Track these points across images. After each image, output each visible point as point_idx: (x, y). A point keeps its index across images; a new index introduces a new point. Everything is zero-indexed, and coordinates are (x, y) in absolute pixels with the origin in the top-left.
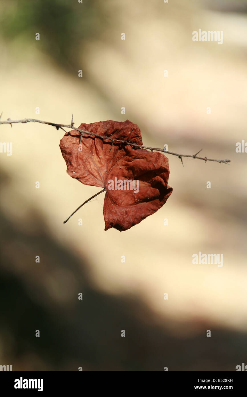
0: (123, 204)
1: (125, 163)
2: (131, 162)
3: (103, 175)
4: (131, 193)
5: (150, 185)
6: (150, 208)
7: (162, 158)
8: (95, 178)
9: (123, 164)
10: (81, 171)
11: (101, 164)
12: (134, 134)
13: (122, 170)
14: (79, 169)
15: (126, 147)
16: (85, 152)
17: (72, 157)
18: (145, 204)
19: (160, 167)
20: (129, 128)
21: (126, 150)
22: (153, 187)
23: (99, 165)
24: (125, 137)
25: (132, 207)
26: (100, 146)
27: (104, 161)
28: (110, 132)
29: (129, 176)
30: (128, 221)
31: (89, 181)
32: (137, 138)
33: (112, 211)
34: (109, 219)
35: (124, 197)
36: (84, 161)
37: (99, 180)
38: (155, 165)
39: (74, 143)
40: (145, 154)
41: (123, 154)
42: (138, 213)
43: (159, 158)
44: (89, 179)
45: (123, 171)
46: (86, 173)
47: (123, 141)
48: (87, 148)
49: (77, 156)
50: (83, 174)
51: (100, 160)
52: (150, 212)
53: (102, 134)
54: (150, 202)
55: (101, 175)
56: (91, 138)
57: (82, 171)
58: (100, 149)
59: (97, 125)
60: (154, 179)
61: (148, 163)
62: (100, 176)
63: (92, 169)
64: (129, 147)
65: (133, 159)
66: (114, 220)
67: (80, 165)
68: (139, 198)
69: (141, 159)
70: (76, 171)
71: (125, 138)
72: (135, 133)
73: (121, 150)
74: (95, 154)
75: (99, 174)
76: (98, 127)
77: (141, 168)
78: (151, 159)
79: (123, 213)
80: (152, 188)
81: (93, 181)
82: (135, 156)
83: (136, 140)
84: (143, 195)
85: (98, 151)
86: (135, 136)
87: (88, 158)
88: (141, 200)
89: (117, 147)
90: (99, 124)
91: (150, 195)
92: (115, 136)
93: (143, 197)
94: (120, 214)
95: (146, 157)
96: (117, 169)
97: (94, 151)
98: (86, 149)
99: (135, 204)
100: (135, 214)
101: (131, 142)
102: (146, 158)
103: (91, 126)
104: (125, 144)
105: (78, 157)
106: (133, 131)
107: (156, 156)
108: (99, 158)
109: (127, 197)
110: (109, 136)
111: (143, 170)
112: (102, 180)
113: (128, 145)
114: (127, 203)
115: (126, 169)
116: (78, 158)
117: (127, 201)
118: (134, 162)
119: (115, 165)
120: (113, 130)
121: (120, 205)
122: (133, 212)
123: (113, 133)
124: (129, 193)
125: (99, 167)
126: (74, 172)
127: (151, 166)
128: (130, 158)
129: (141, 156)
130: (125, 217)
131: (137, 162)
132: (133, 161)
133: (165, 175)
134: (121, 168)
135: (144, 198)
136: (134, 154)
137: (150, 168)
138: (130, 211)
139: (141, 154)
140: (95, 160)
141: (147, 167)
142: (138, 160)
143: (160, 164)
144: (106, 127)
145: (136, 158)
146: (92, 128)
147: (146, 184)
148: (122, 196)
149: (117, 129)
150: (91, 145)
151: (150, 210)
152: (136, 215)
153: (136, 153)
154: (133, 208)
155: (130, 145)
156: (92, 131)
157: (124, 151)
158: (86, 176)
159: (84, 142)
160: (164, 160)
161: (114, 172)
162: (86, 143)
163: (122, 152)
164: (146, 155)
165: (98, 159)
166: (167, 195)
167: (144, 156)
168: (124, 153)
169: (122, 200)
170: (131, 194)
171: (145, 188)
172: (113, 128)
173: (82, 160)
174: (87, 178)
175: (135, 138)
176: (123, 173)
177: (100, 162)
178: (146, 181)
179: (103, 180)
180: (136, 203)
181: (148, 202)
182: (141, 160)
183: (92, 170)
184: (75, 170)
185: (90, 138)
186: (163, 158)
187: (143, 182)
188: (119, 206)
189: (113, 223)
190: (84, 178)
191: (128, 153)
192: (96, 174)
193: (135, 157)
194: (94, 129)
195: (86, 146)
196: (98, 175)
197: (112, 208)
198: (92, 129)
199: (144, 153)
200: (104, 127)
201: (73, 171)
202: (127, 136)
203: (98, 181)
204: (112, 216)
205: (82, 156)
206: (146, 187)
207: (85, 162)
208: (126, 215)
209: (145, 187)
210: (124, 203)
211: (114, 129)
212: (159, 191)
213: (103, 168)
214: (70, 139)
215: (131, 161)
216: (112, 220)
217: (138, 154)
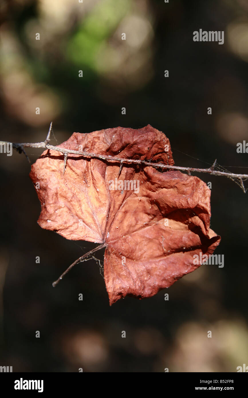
0: (145, 257)
1: (147, 192)
2: (155, 193)
3: (100, 222)
4: (158, 239)
5: (187, 227)
6: (188, 261)
7: (201, 189)
8: (87, 227)
9: (145, 193)
10: (62, 218)
11: (100, 202)
12: (157, 149)
13: (144, 202)
14: (58, 215)
15: (145, 169)
16: (74, 182)
17: (48, 195)
18: (180, 255)
19: (197, 206)
20: (147, 140)
21: (146, 174)
22: (192, 231)
23: (97, 204)
24: (141, 155)
25: (160, 261)
26: (99, 171)
27: (104, 197)
28: (116, 148)
29: (153, 213)
30: (150, 286)
31: (76, 233)
32: (164, 153)
33: (122, 273)
34: (114, 288)
35: (146, 245)
36: (69, 199)
37: (94, 230)
38: (190, 201)
39: (53, 171)
40: (174, 181)
41: (143, 178)
42: (168, 272)
43: (196, 189)
44: (76, 229)
45: (144, 204)
46: (71, 220)
47: (139, 161)
48: (78, 176)
49: (57, 194)
50: (66, 223)
51: (99, 195)
52: (189, 268)
53: (102, 153)
54: (188, 252)
55: (97, 222)
56: (85, 159)
57: (65, 217)
58: (98, 178)
59: (94, 138)
60: (190, 220)
61: (180, 195)
62: (95, 223)
63: (84, 212)
64: (150, 170)
65: (157, 188)
66: (123, 288)
67: (60, 208)
68: (169, 248)
69: (170, 188)
70: (52, 219)
71: (142, 157)
72: (160, 147)
73: (139, 174)
74: (92, 185)
75: (94, 220)
76: (96, 140)
77: (168, 203)
78: (185, 189)
79: (143, 272)
80: (190, 232)
81: (83, 233)
82: (159, 184)
83: (163, 157)
84: (175, 244)
85: (95, 180)
86: (160, 151)
87: (79, 193)
88: (174, 250)
89: (130, 170)
90: (98, 136)
91: (186, 244)
92: (125, 153)
93: (175, 246)
94: (135, 276)
95: (176, 185)
96: (135, 201)
97: (90, 180)
98: (76, 178)
99: (165, 256)
100: (164, 273)
101: (154, 162)
102: (176, 187)
103: (85, 140)
104: (143, 166)
105: (59, 194)
106: (155, 145)
107: (194, 183)
108: (97, 192)
109: (151, 244)
110: (114, 154)
111: (172, 207)
112: (98, 229)
113: (147, 165)
114: (151, 254)
115: (149, 203)
116: (59, 196)
117: (152, 251)
118: (159, 194)
119: (132, 195)
120: (121, 145)
121: (140, 259)
122: (160, 269)
123: (122, 148)
124: (154, 239)
125: (96, 208)
126: (49, 221)
127: (183, 201)
128: (153, 186)
129: (168, 184)
130: (146, 278)
131: (162, 194)
132: (157, 192)
133: (205, 219)
134: (140, 201)
135: (177, 248)
136: (157, 182)
137: (182, 205)
138: (155, 268)
139: (168, 182)
140: (90, 194)
141: (177, 204)
142: (165, 190)
143: (196, 200)
144: (109, 141)
145: (161, 187)
146: (86, 143)
147: (181, 226)
148: (142, 244)
149: (127, 143)
150: (83, 171)
151: (188, 266)
152: (165, 275)
153: (160, 180)
154: (161, 263)
155: (151, 166)
156: (85, 147)
157: (144, 175)
158: (71, 226)
159: (72, 167)
160: (204, 193)
161: (129, 206)
162: (74, 169)
163: (141, 175)
164: (177, 183)
165: (95, 193)
166: (212, 245)
167: (173, 184)
168: (145, 177)
169: (143, 251)
170: (157, 241)
171: (180, 231)
172: (121, 141)
173: (66, 198)
174: (72, 229)
175: (160, 155)
176: (144, 207)
177: (98, 199)
178: (182, 221)
179: (100, 231)
180: (165, 254)
181: (186, 253)
182: (169, 190)
183: (82, 213)
184: (50, 218)
185: (82, 160)
186: (203, 189)
187: (176, 222)
188: (137, 260)
189: (123, 292)
190: (67, 228)
191: (149, 178)
192: (89, 220)
193: (159, 186)
194: (90, 144)
195: (76, 173)
196: (93, 222)
197: (120, 270)
198: (86, 145)
199: (173, 179)
200: (106, 140)
201: (47, 220)
202: (144, 154)
203: (92, 232)
204: (120, 282)
205: (65, 192)
206: (182, 229)
207: (71, 201)
208: (147, 276)
209: (179, 229)
210: (147, 254)
211: (123, 143)
212: (201, 239)
213: (102, 209)
214: (48, 163)
215: (154, 191)
216: (120, 288)
217: (164, 181)
